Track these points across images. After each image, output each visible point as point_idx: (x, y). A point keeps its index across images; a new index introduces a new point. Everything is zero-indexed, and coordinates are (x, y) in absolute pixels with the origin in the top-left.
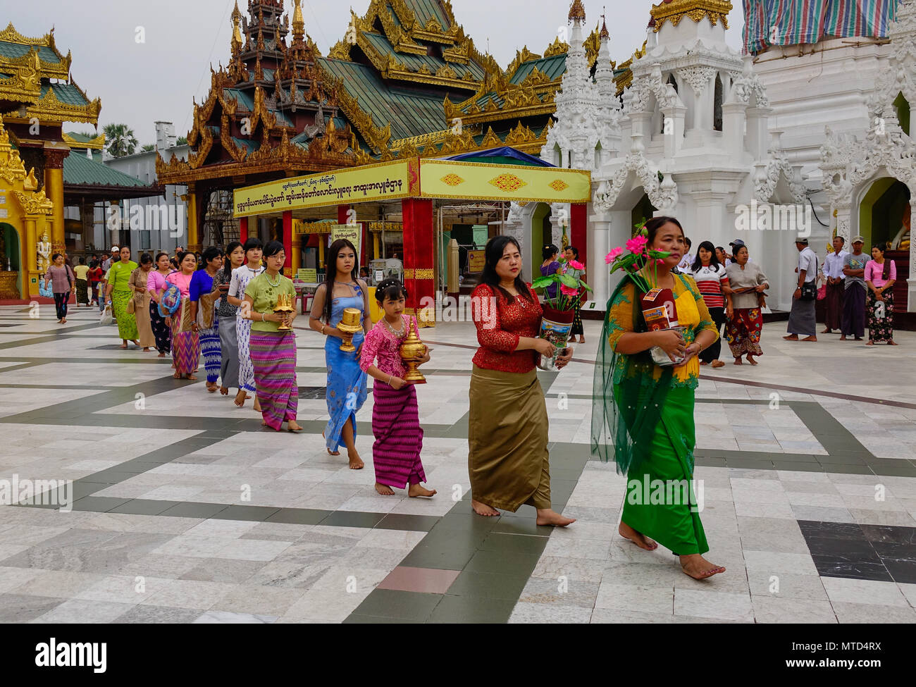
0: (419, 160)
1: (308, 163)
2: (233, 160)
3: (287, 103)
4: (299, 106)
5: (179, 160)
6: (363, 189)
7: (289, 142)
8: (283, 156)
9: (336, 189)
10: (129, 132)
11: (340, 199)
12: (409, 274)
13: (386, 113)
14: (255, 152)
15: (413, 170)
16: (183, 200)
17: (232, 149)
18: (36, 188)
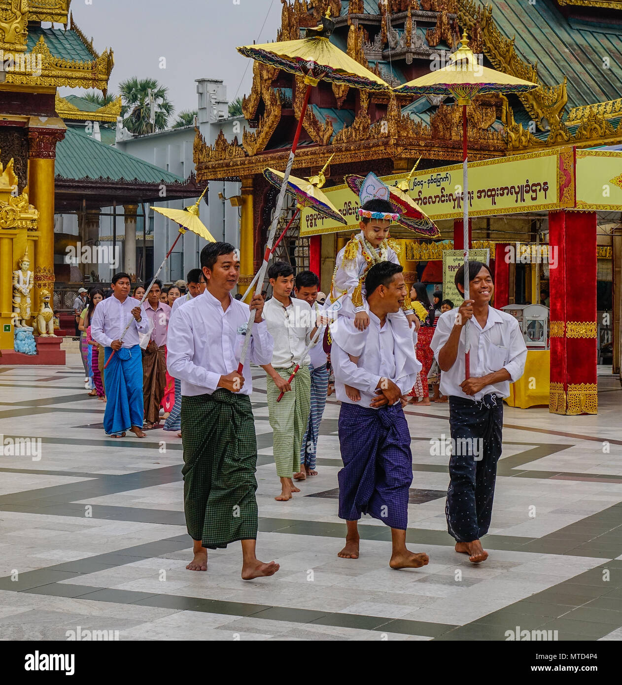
0: (574, 151)
1: (429, 147)
2: (311, 142)
3: (399, 50)
4: (418, 54)
5: (229, 142)
6: (491, 195)
7: (399, 112)
9: (451, 195)
10: (159, 91)
11: (457, 210)
12: (557, 329)
13: (563, 63)
14: (346, 130)
15: (565, 167)
16: (233, 205)
17: (310, 125)
18: (15, 189)
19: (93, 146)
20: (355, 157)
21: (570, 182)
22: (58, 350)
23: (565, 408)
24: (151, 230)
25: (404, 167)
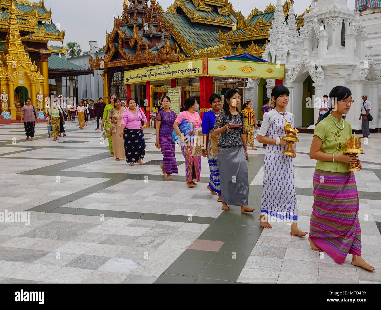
0: (207, 59)
1: (157, 60)
2: (124, 59)
3: (148, 33)
4: (154, 34)
5: (100, 58)
6: (182, 72)
7: (149, 50)
8: (146, 57)
9: (170, 72)
10: (78, 45)
11: (172, 76)
12: (202, 110)
13: (193, 38)
14: (134, 55)
15: (204, 64)
16: (101, 76)
17: (123, 54)
18: (36, 70)
19: (59, 59)
21: (206, 68)
24: (77, 84)
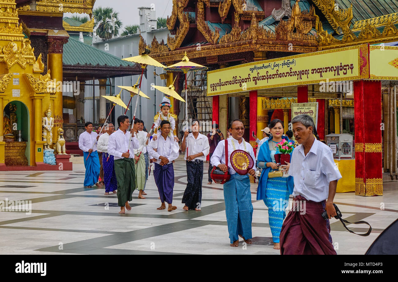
0: (369, 46)
1: (275, 44)
2: (206, 43)
5: (159, 43)
6: (320, 72)
7: (257, 25)
8: (252, 38)
9: (296, 72)
10: (114, 15)
11: (300, 81)
12: (359, 147)
14: (227, 35)
15: (363, 56)
16: (162, 79)
17: (206, 32)
18: (42, 71)
19: (81, 46)
20: (232, 51)
21: (366, 64)
22: (68, 162)
23: (365, 192)
24: (113, 93)
25: (260, 56)
